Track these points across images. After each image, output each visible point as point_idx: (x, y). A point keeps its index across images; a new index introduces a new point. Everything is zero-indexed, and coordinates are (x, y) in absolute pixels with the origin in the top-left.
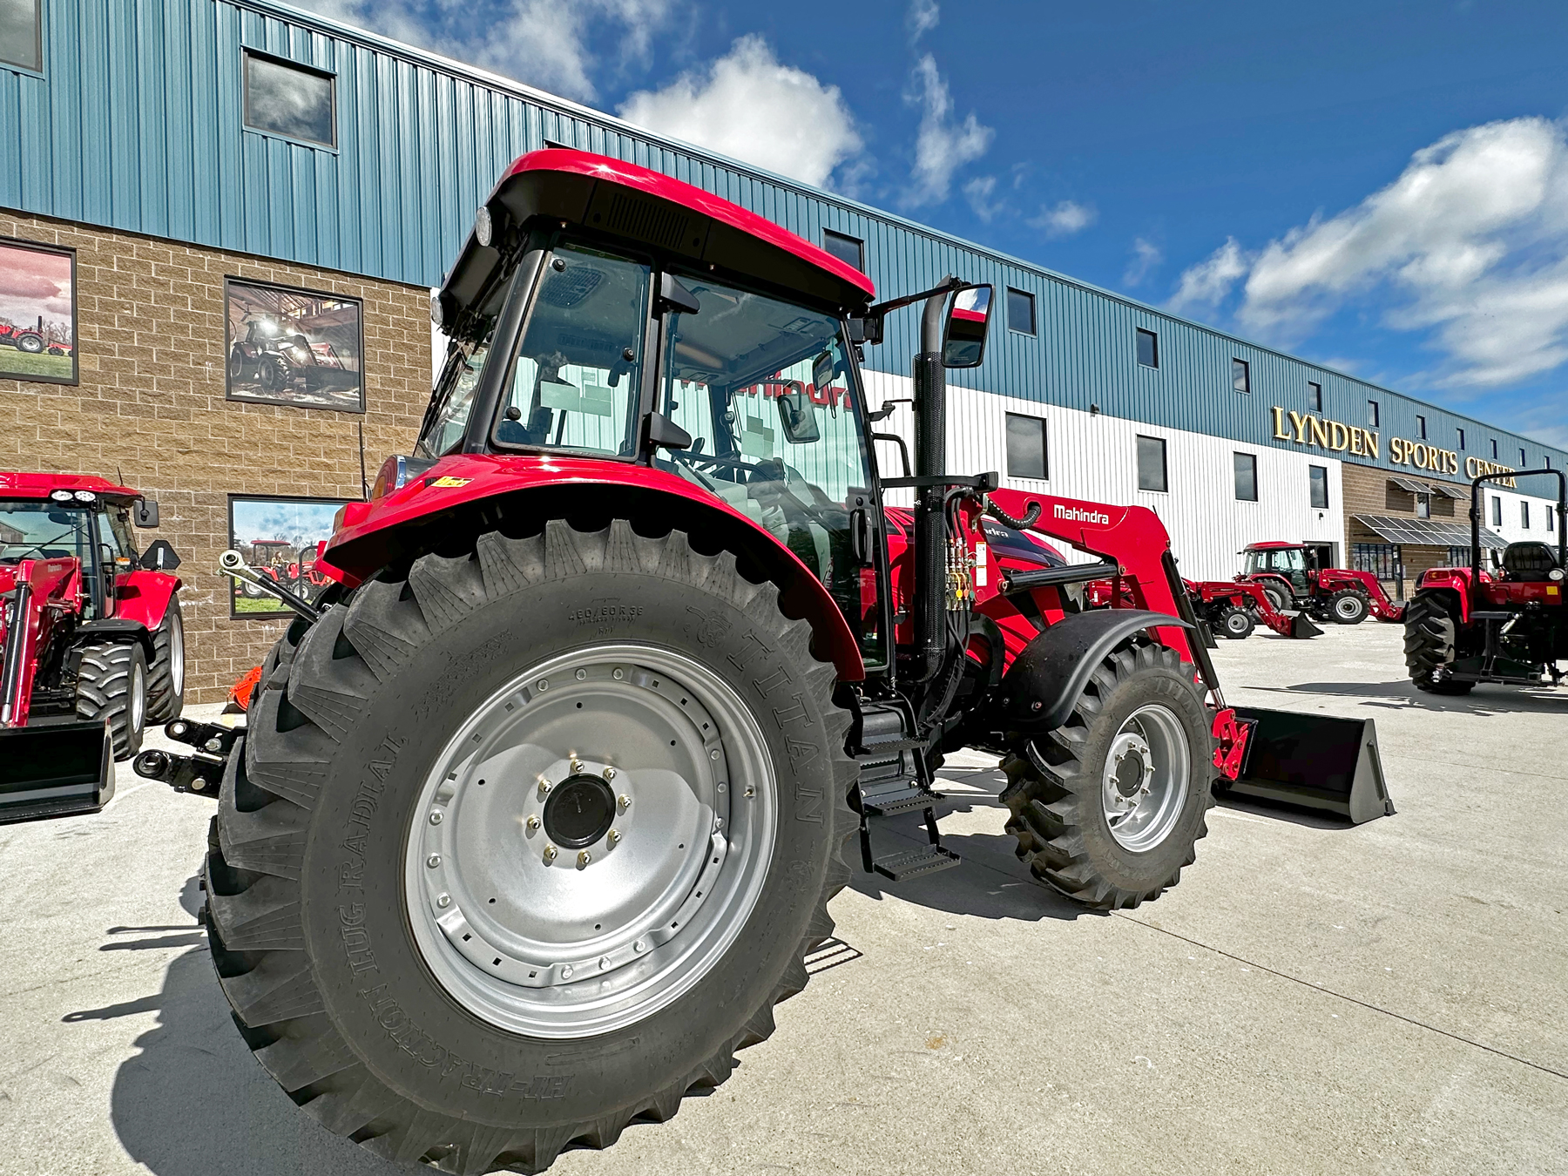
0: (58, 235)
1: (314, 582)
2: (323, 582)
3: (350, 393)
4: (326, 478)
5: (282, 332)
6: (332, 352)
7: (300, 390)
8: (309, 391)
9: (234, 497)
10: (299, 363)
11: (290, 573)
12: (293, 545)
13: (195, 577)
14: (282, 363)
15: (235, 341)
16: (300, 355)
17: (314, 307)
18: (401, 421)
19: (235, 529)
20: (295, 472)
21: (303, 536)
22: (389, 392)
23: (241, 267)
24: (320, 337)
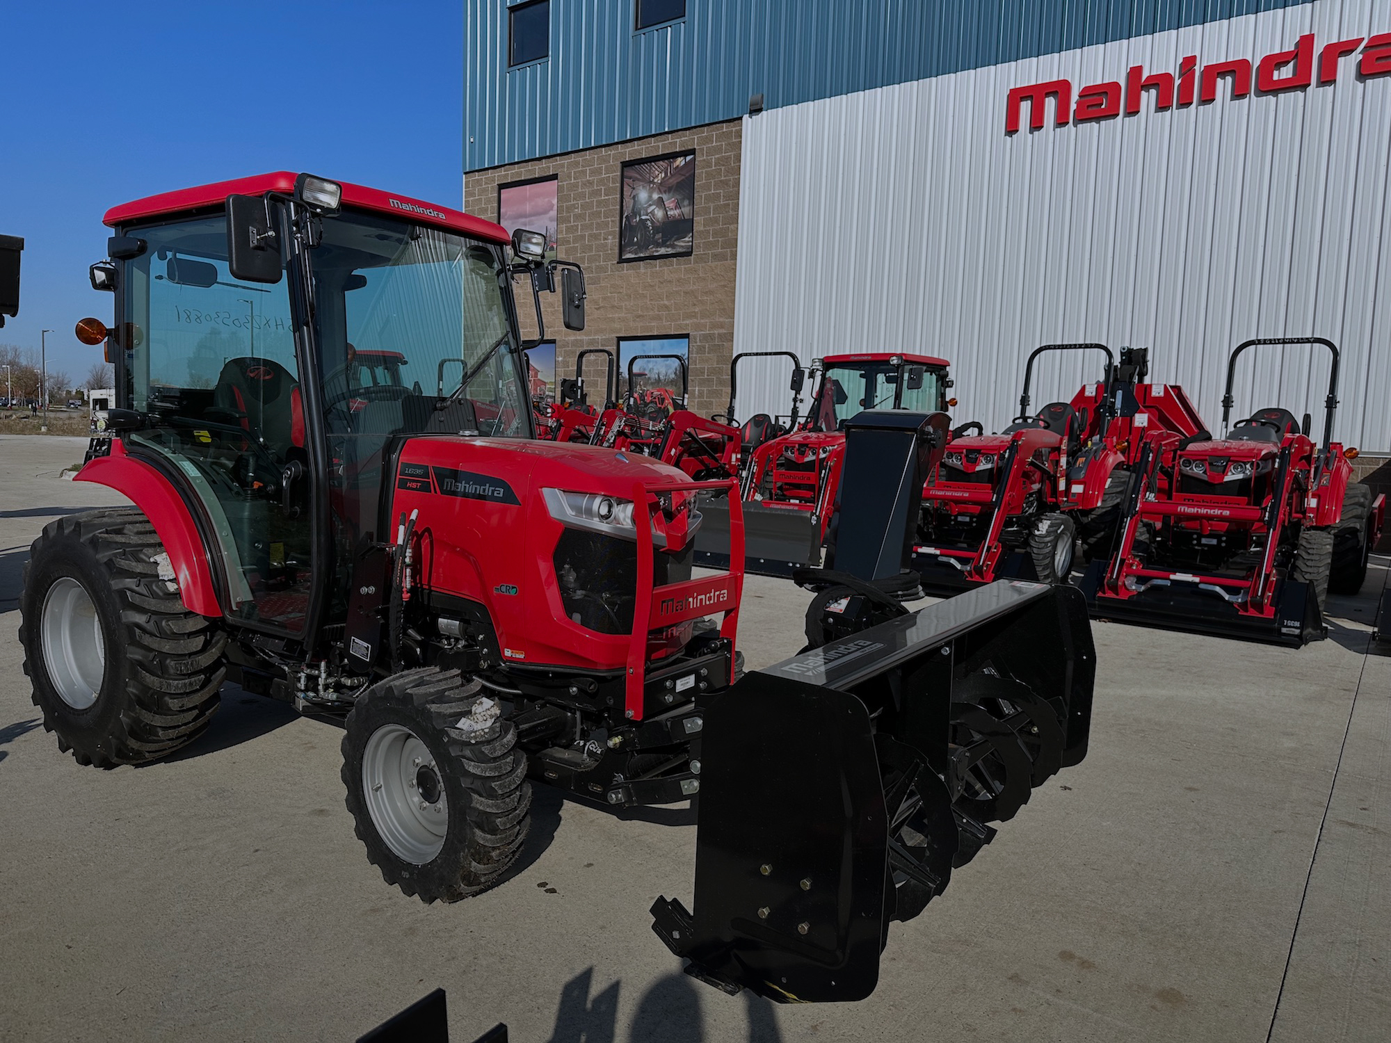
0: (537, 170)
1: (659, 406)
2: (663, 406)
3: (687, 239)
4: (666, 318)
5: (650, 197)
6: (678, 206)
7: (658, 245)
8: (664, 244)
9: (620, 339)
10: (658, 221)
11: (646, 398)
12: (649, 375)
13: (599, 400)
14: (650, 224)
15: (626, 214)
16: (659, 214)
17: (669, 168)
18: (715, 257)
19: (620, 364)
20: (649, 315)
21: (655, 368)
22: (708, 232)
23: (630, 152)
24: (671, 194)
